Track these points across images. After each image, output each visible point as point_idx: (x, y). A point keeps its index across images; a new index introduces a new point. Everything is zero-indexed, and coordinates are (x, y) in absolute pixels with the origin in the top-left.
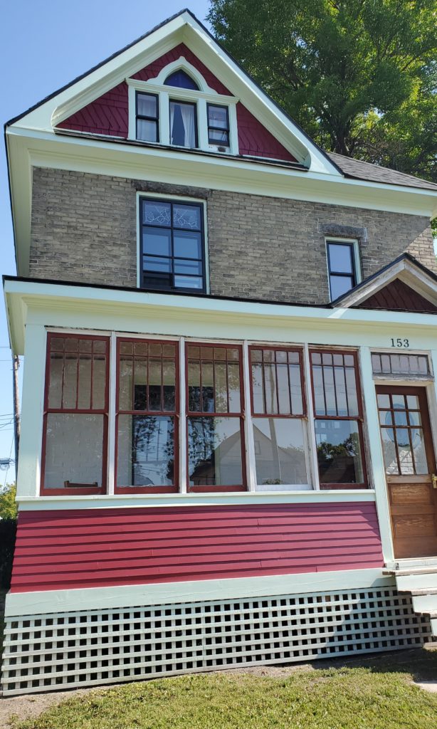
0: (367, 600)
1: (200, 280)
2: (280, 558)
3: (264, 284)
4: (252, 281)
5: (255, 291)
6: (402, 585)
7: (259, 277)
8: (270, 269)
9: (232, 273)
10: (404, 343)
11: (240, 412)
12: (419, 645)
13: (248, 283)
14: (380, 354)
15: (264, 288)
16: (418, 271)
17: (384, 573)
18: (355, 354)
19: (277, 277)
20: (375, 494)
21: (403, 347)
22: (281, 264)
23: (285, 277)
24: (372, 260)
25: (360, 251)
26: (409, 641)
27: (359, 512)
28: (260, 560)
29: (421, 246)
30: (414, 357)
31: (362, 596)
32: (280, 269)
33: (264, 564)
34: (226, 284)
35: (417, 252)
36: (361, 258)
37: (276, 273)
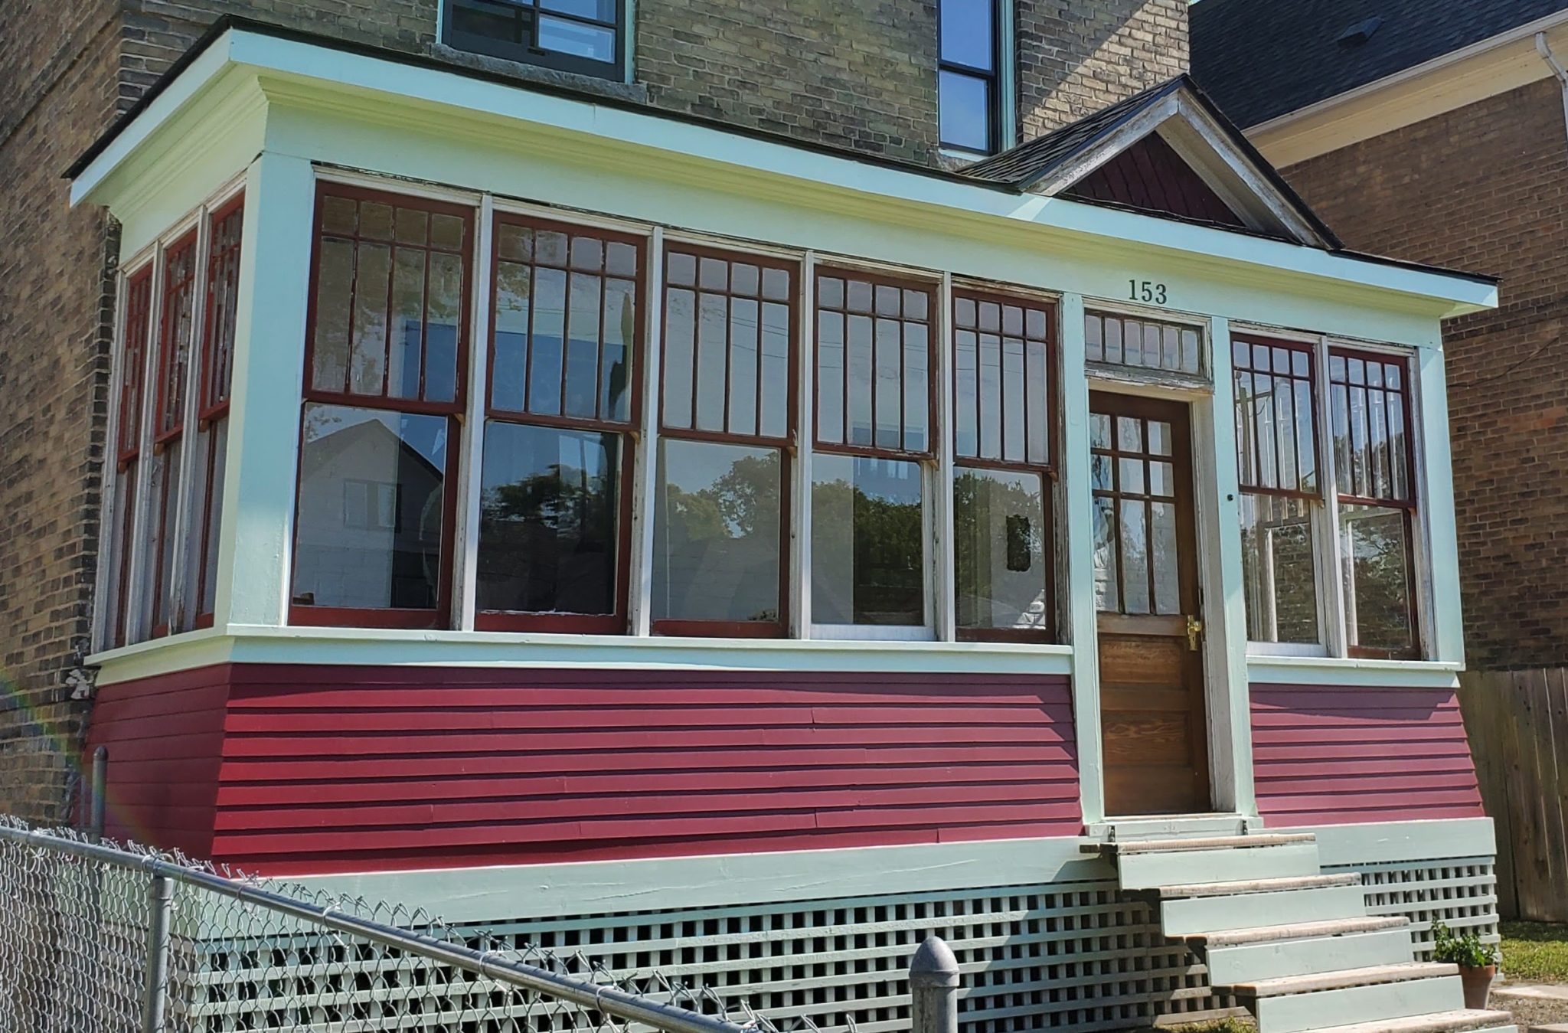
0: (1042, 913)
1: (609, 35)
2: (859, 807)
3: (779, 72)
4: (748, 58)
5: (754, 87)
6: (1133, 876)
7: (768, 52)
8: (797, 32)
9: (697, 29)
10: (1156, 293)
11: (784, 435)
12: (1146, 1020)
13: (736, 63)
14: (1103, 315)
15: (778, 82)
16: (1206, 122)
17: (1084, 849)
18: (1051, 308)
19: (812, 57)
20: (1071, 657)
21: (1153, 303)
22: (824, 22)
23: (832, 62)
24: (1045, 45)
25: (1017, 16)
26: (1125, 1011)
27: (1035, 699)
28: (814, 810)
29: (1160, 20)
30: (1174, 329)
31: (1032, 903)
32: (822, 36)
33: (824, 820)
34: (679, 58)
35: (1150, 37)
36: (1019, 35)
37: (810, 48)
